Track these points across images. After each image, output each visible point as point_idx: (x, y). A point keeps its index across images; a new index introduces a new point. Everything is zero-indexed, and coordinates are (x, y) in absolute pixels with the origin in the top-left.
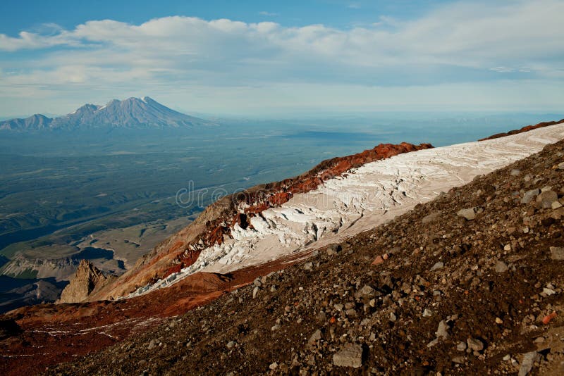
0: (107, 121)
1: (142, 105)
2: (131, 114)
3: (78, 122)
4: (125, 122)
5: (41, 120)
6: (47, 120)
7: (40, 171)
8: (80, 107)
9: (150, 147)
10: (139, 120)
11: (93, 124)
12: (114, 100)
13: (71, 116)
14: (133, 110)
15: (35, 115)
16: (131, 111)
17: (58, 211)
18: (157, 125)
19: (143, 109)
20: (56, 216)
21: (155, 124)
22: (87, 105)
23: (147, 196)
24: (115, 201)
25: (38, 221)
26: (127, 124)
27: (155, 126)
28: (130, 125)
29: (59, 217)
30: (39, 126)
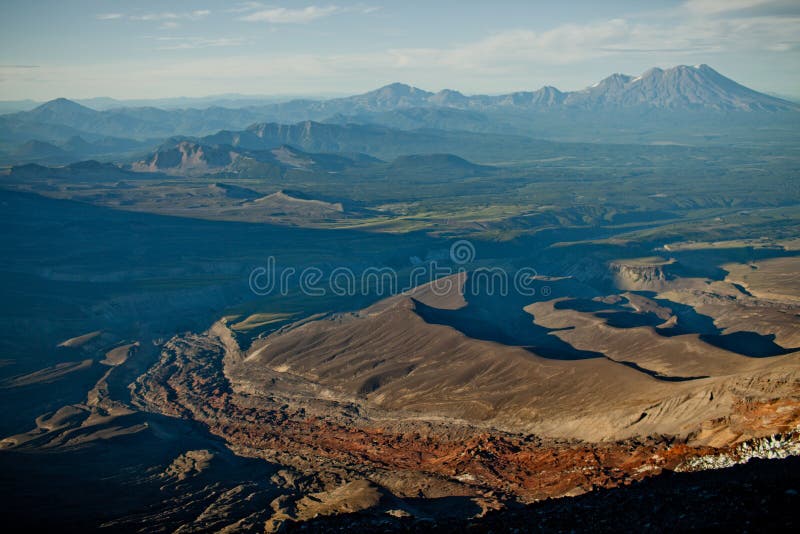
0: (641, 99)
1: (696, 76)
2: (678, 89)
3: (601, 98)
4: (668, 101)
5: (552, 94)
6: (560, 96)
7: (560, 159)
8: (604, 78)
9: (710, 138)
10: (690, 98)
11: (621, 102)
12: (655, 69)
13: (592, 90)
14: (682, 83)
15: (546, 88)
16: (679, 84)
17: (605, 210)
18: (718, 108)
19: (696, 82)
20: (603, 215)
21: (715, 106)
22: (615, 75)
23: (728, 204)
24: (680, 205)
25: (581, 219)
26: (671, 105)
27: (715, 109)
28: (675, 105)
29: (608, 217)
30: (549, 103)
